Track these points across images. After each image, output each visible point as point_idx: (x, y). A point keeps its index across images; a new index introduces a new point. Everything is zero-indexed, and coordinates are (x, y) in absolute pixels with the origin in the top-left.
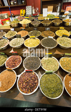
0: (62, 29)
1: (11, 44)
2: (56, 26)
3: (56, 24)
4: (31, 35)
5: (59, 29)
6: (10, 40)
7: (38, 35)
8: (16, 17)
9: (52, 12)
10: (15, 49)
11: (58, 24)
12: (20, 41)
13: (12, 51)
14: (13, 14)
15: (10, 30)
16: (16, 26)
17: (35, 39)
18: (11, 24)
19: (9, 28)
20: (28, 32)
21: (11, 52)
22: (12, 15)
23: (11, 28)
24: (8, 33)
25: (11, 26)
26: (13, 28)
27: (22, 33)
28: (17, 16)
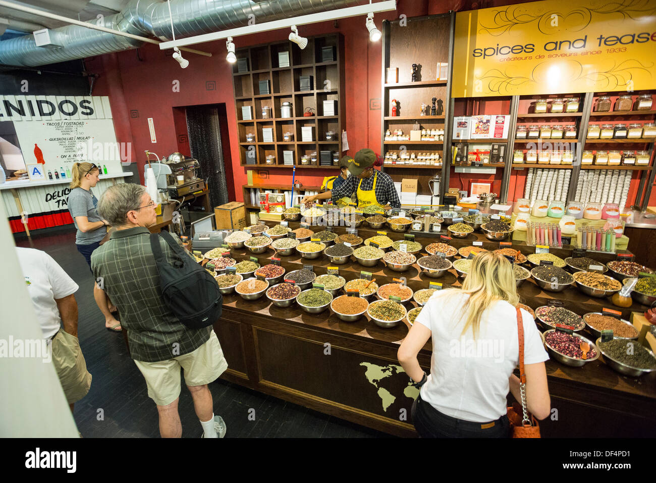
0: (384, 235)
1: (274, 245)
2: (373, 229)
3: (374, 224)
4: (314, 237)
5: (377, 235)
6: (275, 239)
7: (329, 240)
8: (307, 194)
9: (415, 193)
10: (280, 255)
11: (376, 224)
12: (292, 244)
13: (272, 257)
14: (301, 186)
15: (279, 223)
16: (293, 217)
17: (319, 244)
18: (284, 213)
19: (279, 219)
20: (313, 232)
21: (270, 258)
22: (298, 186)
23: (282, 220)
24: (273, 228)
25: (283, 217)
26: (286, 220)
27: (301, 231)
28: (310, 191)
